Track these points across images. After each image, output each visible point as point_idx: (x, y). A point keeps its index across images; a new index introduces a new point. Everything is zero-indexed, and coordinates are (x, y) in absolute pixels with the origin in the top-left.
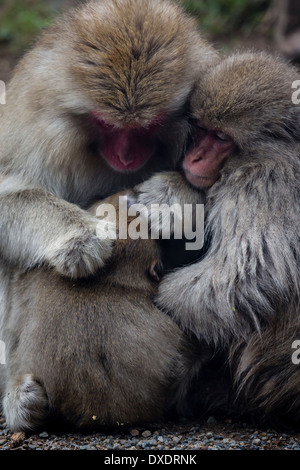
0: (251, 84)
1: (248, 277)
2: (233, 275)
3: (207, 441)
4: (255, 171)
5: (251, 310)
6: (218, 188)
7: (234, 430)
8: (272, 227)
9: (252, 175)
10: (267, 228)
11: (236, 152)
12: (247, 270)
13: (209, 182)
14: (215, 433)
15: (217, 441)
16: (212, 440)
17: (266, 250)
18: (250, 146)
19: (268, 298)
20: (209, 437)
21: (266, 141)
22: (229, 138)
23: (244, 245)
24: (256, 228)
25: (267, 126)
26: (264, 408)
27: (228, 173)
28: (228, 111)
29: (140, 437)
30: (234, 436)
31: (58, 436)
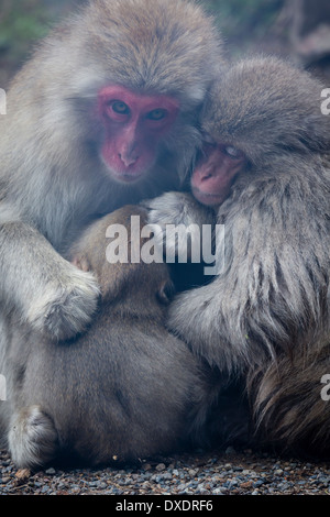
0: (263, 93)
1: (260, 302)
2: (245, 299)
3: (225, 473)
4: (270, 186)
5: (264, 338)
6: (229, 205)
7: (255, 460)
8: (286, 247)
9: (266, 190)
10: (281, 248)
11: (248, 167)
12: (259, 295)
13: (220, 200)
14: (234, 464)
15: (237, 473)
16: (231, 472)
17: (279, 273)
18: (264, 161)
19: (283, 324)
20: (228, 469)
21: (280, 155)
22: (241, 153)
23: (256, 268)
24: (269, 249)
25: (281, 138)
26: (286, 439)
27: (240, 189)
28: (240, 124)
29: (153, 470)
30: (255, 467)
31: (66, 472)
